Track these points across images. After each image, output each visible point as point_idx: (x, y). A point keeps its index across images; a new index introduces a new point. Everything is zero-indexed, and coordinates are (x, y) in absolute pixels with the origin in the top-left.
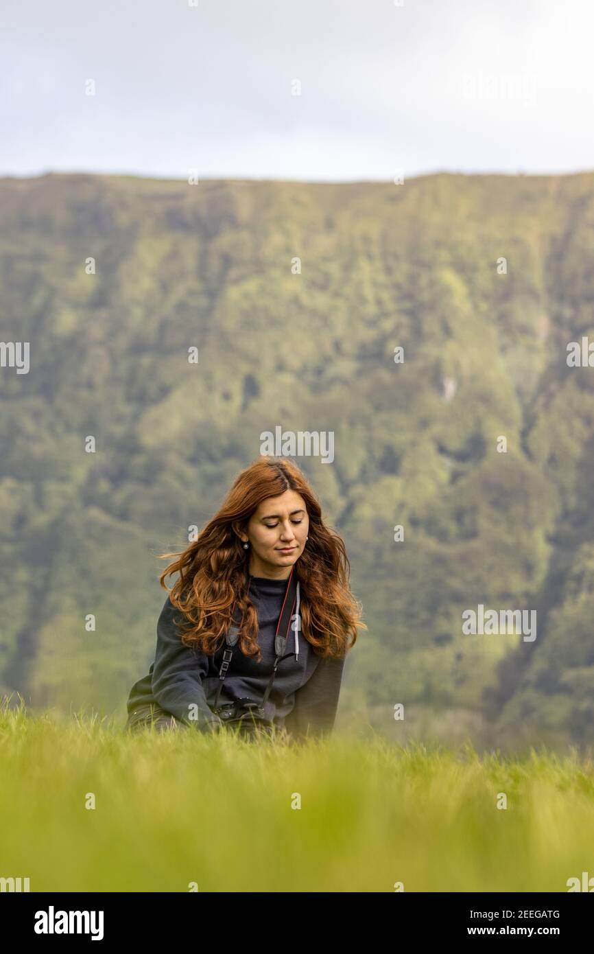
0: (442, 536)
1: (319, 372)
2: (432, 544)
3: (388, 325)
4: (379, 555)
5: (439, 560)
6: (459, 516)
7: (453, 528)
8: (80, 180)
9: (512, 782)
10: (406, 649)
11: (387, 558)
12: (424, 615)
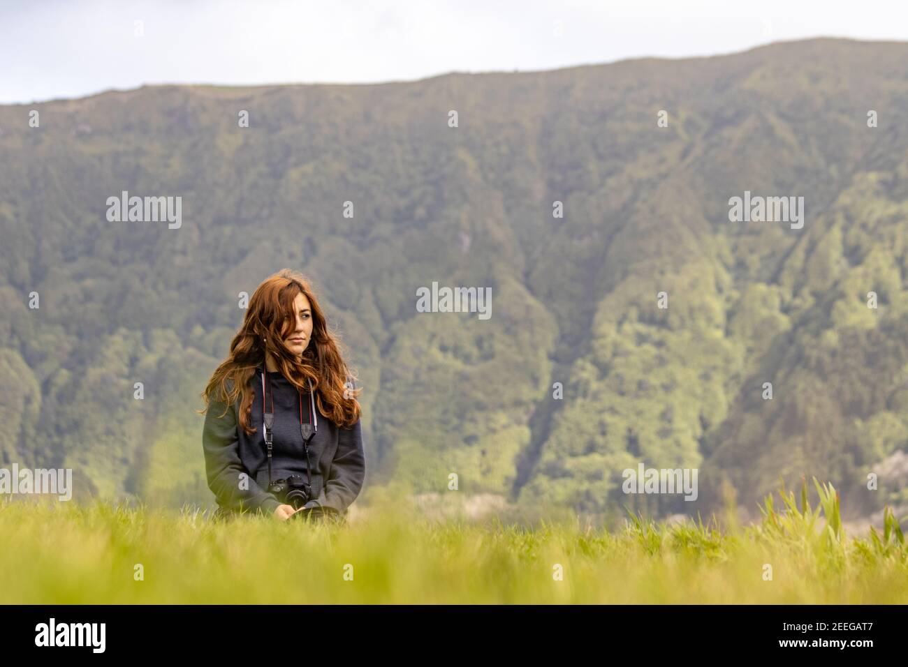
0: (467, 359)
1: (364, 233)
2: (458, 365)
3: (416, 193)
4: (417, 376)
5: (464, 377)
6: (479, 342)
7: (475, 352)
8: (170, 90)
9: (527, 547)
10: (442, 448)
11: (424, 377)
12: (455, 421)
